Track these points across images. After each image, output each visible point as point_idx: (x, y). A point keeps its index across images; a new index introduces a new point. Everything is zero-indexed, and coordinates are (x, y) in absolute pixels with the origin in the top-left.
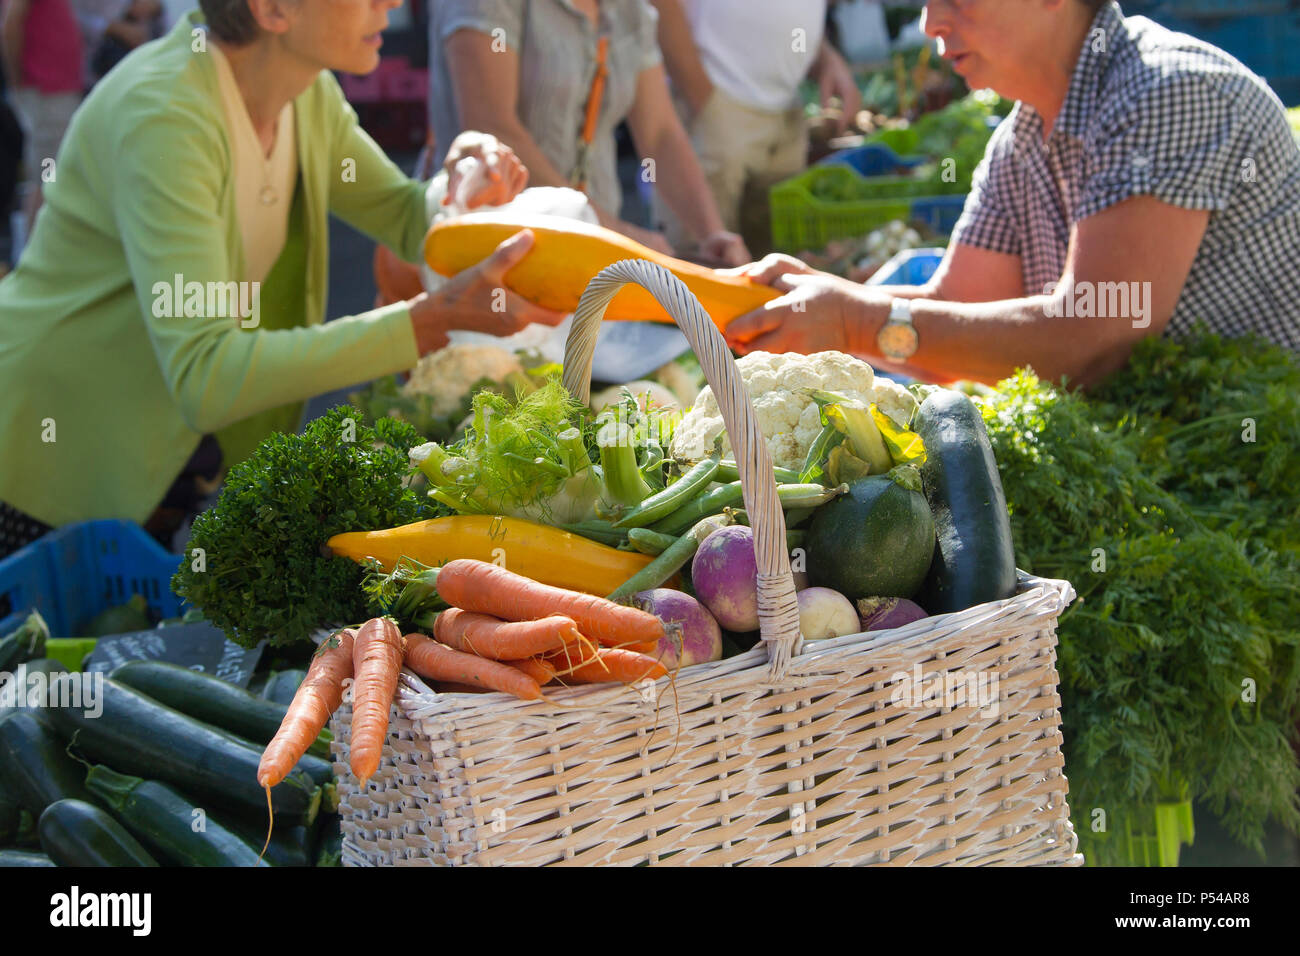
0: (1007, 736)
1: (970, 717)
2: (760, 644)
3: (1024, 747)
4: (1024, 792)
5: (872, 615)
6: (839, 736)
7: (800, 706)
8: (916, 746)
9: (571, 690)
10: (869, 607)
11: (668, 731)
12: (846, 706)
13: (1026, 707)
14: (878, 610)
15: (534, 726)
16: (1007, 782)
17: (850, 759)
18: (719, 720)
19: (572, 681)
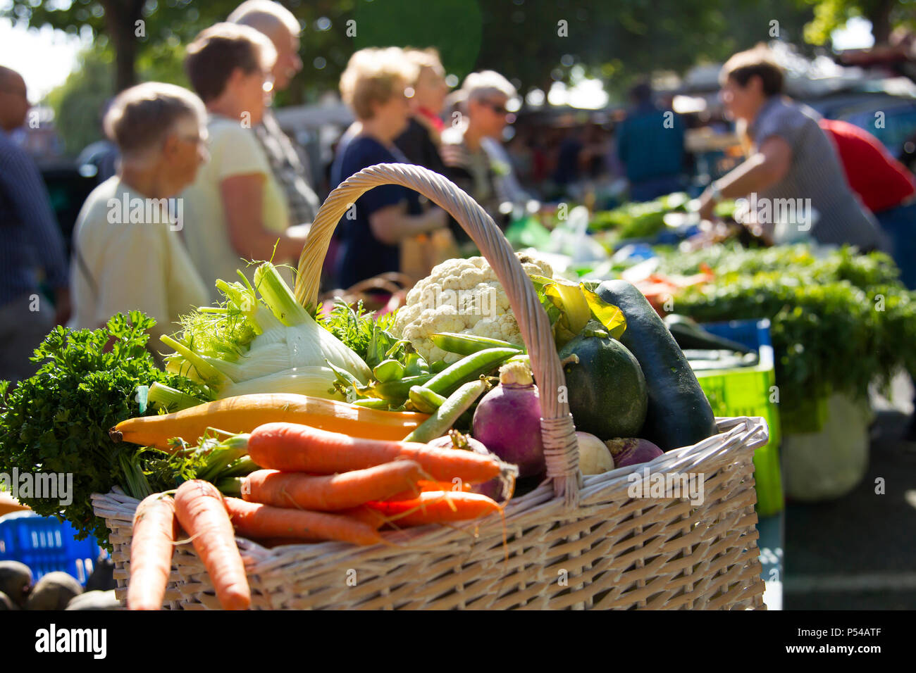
0: (725, 550)
1: (702, 535)
2: (546, 481)
3: (736, 558)
4: (736, 597)
5: (620, 453)
6: (608, 560)
7: (582, 535)
8: (664, 564)
9: (403, 532)
10: (618, 446)
11: (480, 566)
12: (614, 532)
13: (737, 525)
14: (625, 448)
15: (368, 571)
16: (726, 589)
17: (617, 579)
18: (520, 552)
19: (404, 525)
